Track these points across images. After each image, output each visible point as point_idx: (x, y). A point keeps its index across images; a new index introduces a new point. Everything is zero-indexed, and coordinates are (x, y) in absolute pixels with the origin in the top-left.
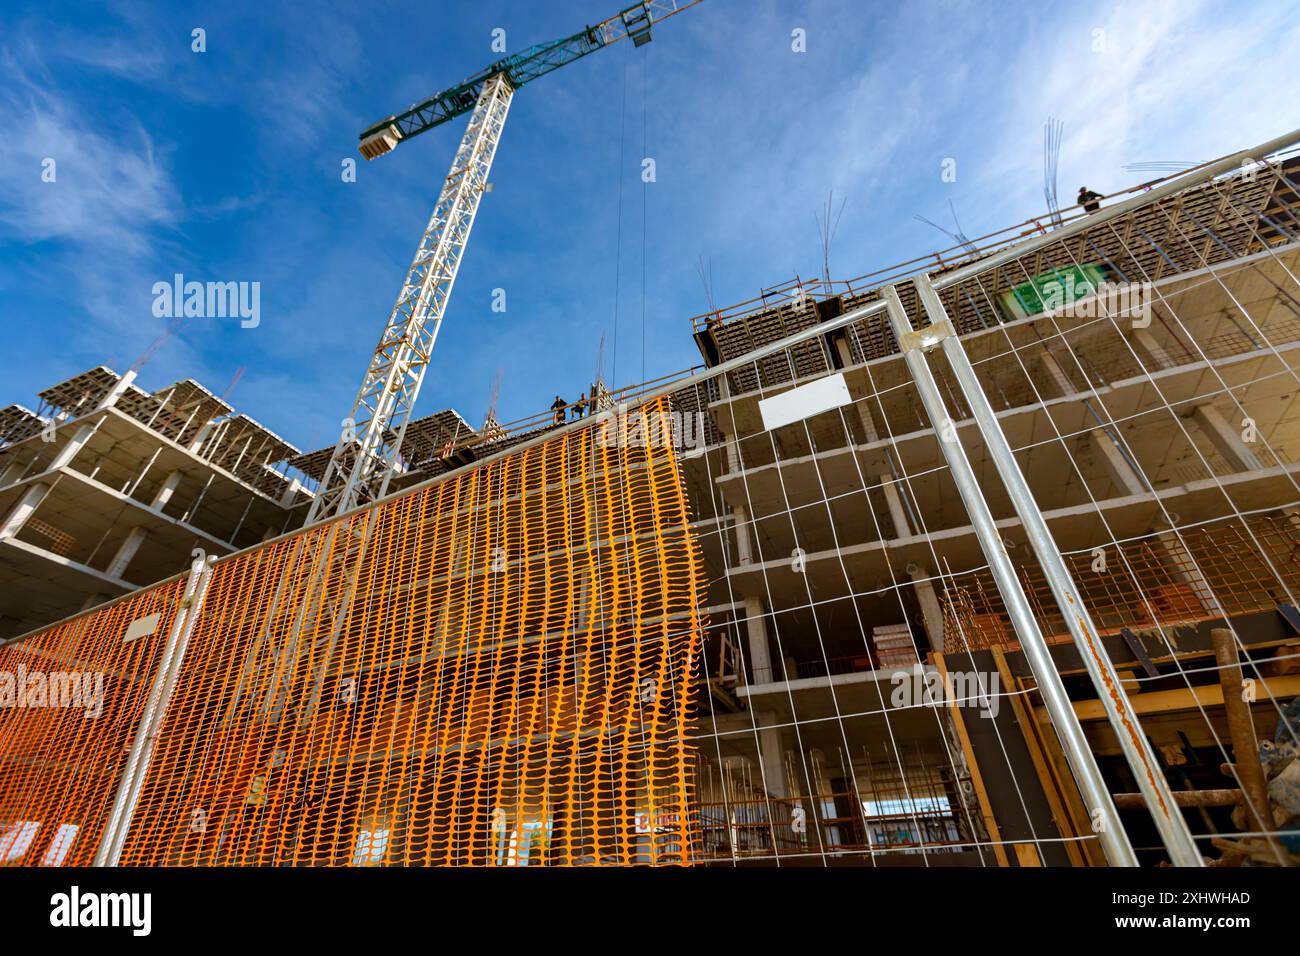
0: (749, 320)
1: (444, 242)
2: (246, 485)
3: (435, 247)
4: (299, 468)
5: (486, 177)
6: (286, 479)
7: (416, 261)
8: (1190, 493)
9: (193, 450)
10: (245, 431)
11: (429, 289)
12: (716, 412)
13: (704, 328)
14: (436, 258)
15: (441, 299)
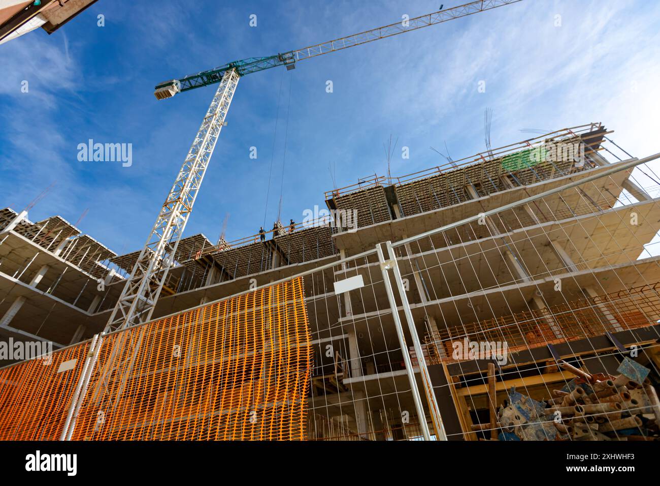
0: (352, 195)
1: (202, 151)
2: (86, 273)
3: (197, 153)
4: (115, 263)
5: (224, 118)
6: (108, 269)
7: (187, 160)
8: (547, 282)
9: (56, 254)
10: (87, 244)
11: (193, 174)
12: (335, 239)
13: (331, 197)
14: (197, 158)
15: (199, 179)
